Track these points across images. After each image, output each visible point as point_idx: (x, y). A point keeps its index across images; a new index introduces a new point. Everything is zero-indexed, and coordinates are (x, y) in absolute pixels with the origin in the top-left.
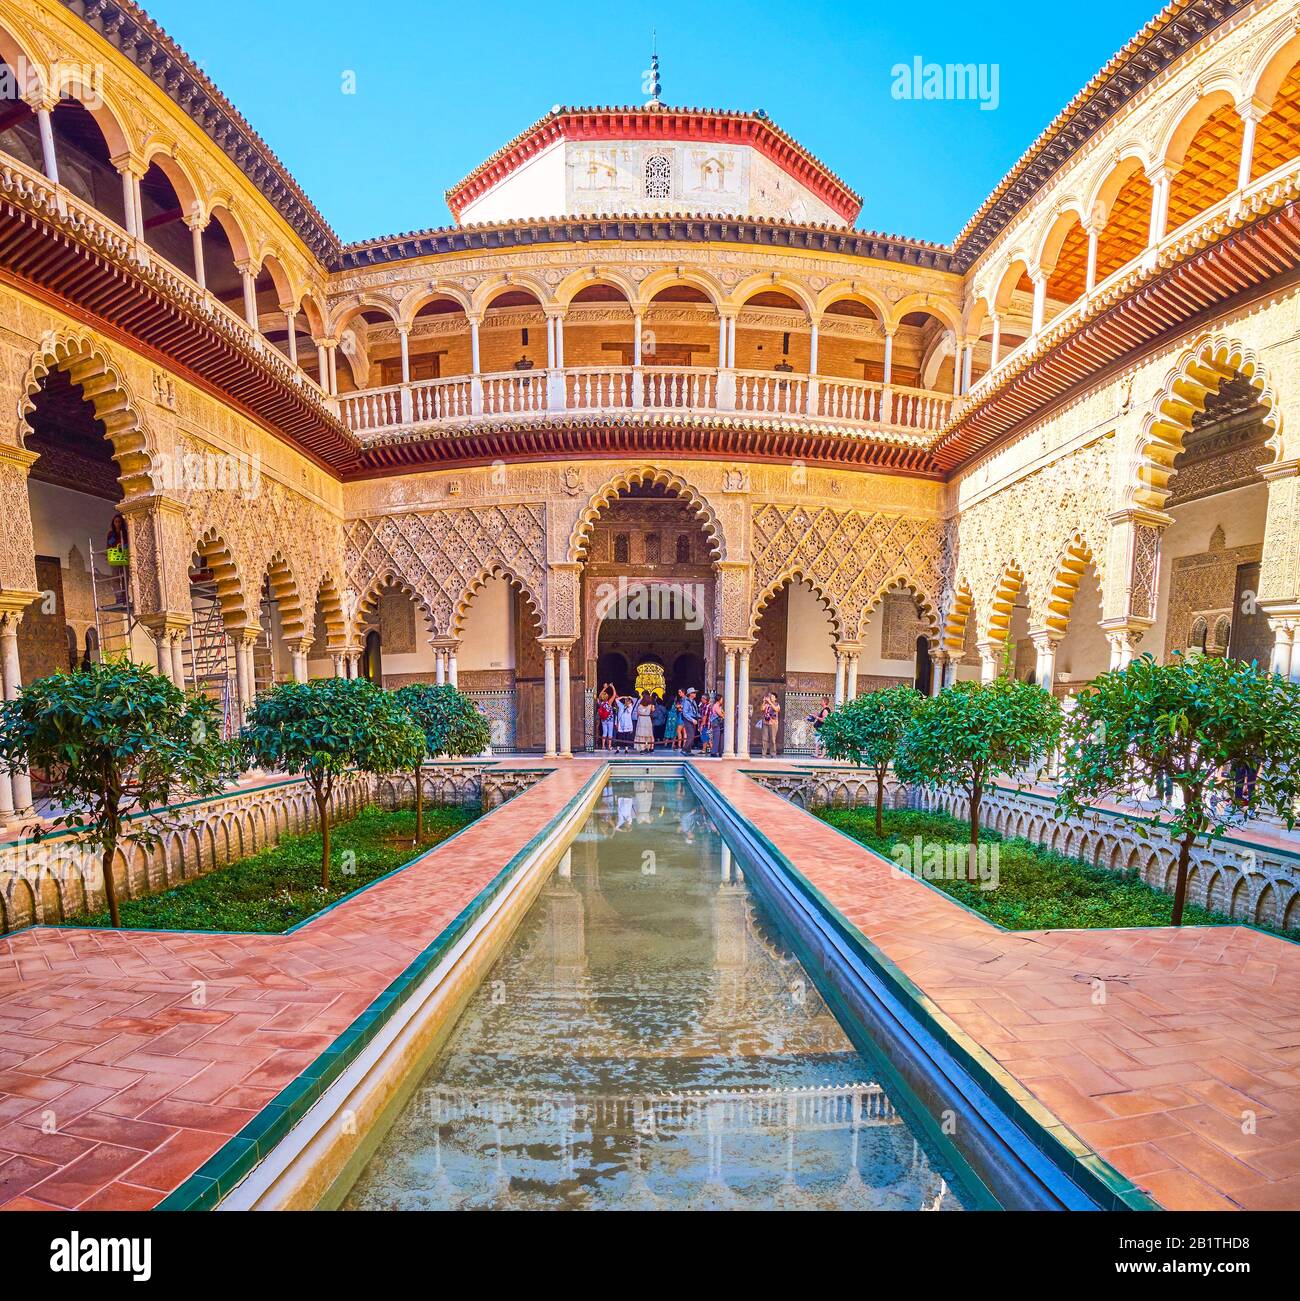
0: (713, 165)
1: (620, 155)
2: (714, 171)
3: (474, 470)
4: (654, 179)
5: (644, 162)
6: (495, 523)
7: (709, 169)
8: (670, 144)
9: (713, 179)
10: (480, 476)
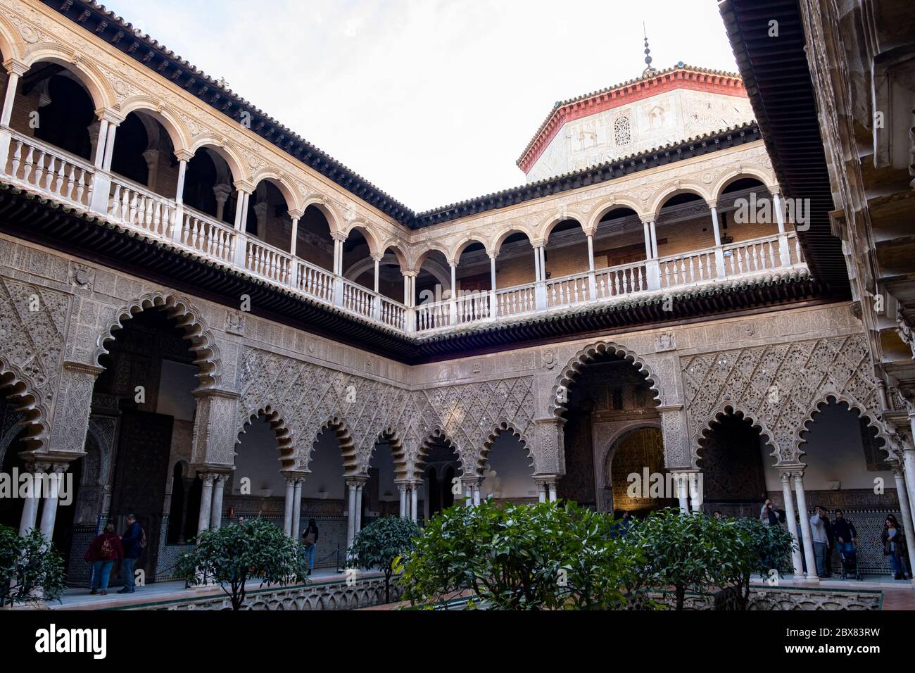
0: (657, 111)
1: (598, 124)
2: (658, 114)
3: (489, 356)
4: (620, 133)
5: (613, 124)
6: (503, 391)
7: (654, 114)
8: (628, 106)
9: (657, 120)
10: (491, 359)
